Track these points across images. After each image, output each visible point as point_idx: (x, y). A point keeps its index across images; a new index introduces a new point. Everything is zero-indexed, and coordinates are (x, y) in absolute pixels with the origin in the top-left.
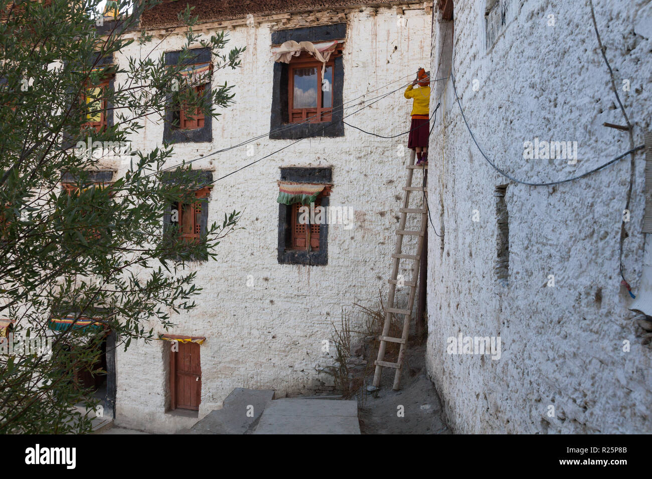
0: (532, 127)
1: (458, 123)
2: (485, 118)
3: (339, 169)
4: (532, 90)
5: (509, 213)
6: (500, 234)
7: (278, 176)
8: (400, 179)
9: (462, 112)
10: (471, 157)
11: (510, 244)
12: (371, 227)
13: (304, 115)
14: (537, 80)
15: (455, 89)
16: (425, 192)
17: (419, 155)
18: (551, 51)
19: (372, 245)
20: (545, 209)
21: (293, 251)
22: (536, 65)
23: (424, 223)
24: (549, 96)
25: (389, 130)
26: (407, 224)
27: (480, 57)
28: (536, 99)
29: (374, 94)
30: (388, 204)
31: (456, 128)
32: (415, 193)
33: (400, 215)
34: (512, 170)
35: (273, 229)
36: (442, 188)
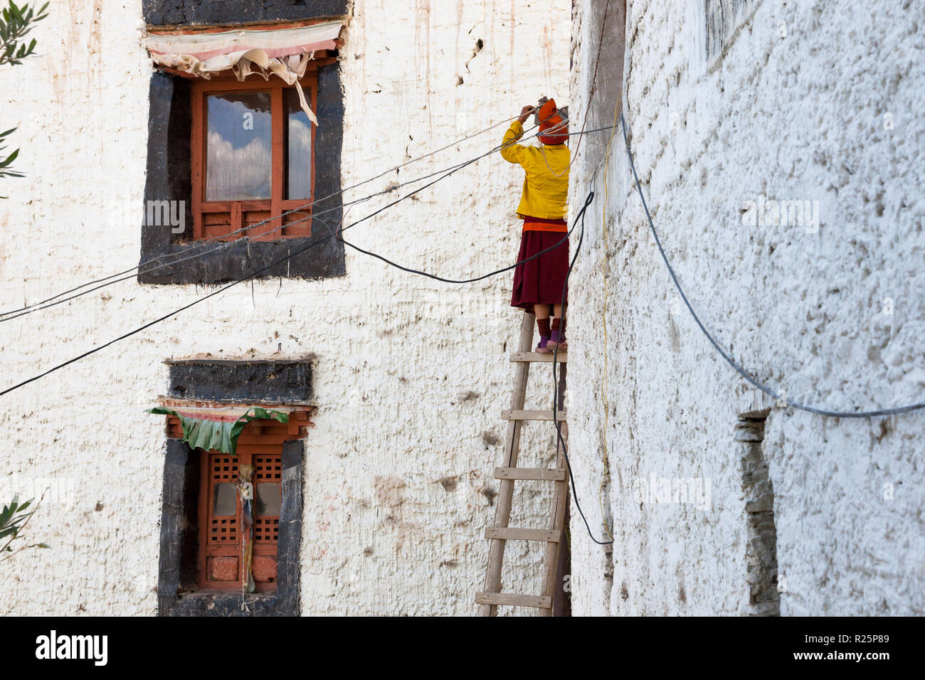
0: (823, 264)
1: (641, 246)
2: (706, 236)
3: (331, 365)
4: (820, 169)
5: (775, 486)
6: (754, 542)
7: (162, 384)
8: (495, 390)
9: (650, 219)
10: (675, 334)
11: (780, 569)
12: (421, 519)
13: (236, 219)
14: (832, 144)
15: (631, 156)
16: (560, 425)
17: (544, 325)
18: (865, 71)
19: (421, 569)
20: (866, 477)
21: (202, 595)
22: (830, 106)
23: (562, 507)
24: (864, 186)
25: (464, 259)
26: (516, 509)
27: (693, 79)
28: (833, 193)
29: (424, 164)
30: (463, 458)
31: (634, 260)
32: (535, 425)
33: (496, 485)
34: (776, 374)
35: (145, 532)
36: (603, 415)
